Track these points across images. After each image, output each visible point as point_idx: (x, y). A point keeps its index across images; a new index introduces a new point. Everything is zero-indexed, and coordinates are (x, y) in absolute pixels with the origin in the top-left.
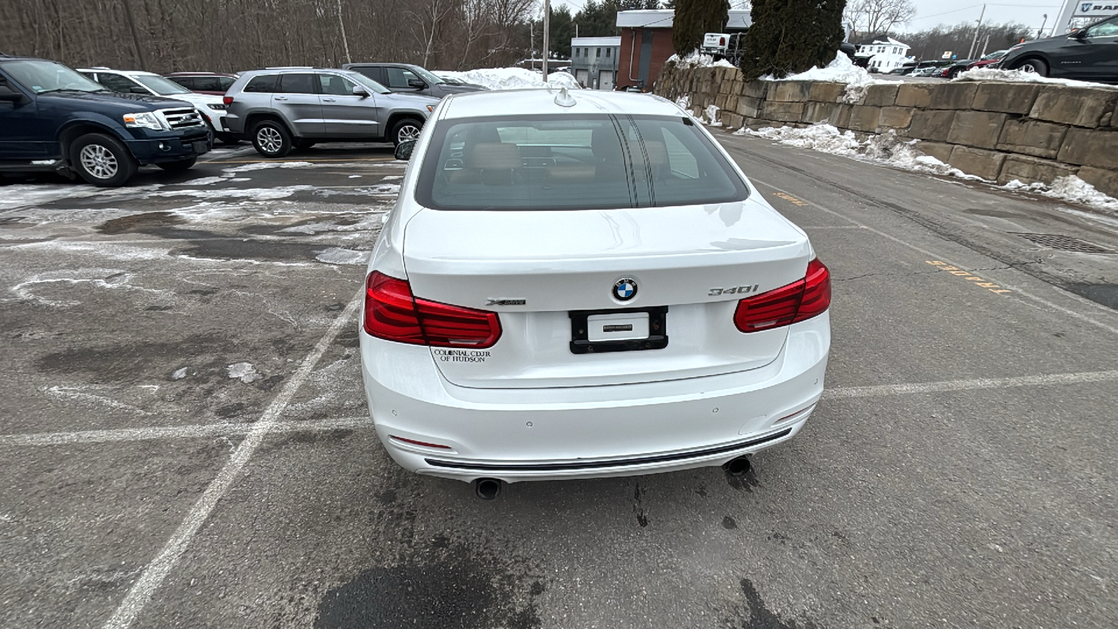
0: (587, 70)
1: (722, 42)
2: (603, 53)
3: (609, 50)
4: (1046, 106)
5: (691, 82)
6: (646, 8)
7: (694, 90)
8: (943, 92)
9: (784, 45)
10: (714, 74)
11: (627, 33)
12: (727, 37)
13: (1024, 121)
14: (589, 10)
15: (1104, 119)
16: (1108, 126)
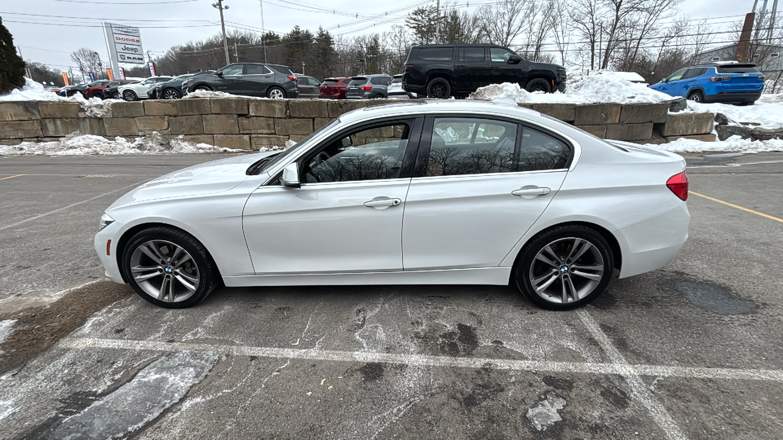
4: (257, 109)
13: (249, 118)
15: (288, 114)
16: (290, 116)
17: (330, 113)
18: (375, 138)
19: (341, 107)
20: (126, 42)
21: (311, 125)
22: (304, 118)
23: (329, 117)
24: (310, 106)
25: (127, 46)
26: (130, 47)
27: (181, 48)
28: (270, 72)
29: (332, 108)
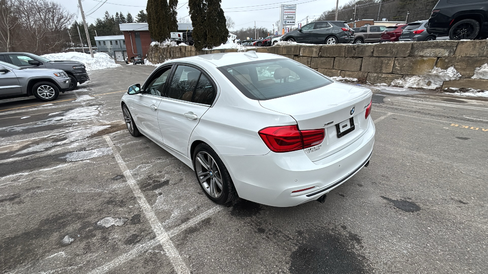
0: (107, 51)
1: (179, 35)
2: (114, 43)
3: (116, 41)
4: (304, 52)
5: (170, 53)
6: (128, 23)
7: (172, 56)
8: (272, 50)
9: (209, 36)
10: (180, 49)
11: (126, 33)
12: (181, 34)
13: (299, 57)
14: (99, 23)
15: (320, 54)
16: (321, 56)
17: (346, 54)
18: (375, 73)
19: (355, 50)
20: (289, 14)
21: (332, 62)
22: (329, 57)
23: (345, 57)
24: (334, 49)
25: (289, 16)
26: (290, 16)
27: (329, 12)
28: (331, 26)
29: (348, 50)
